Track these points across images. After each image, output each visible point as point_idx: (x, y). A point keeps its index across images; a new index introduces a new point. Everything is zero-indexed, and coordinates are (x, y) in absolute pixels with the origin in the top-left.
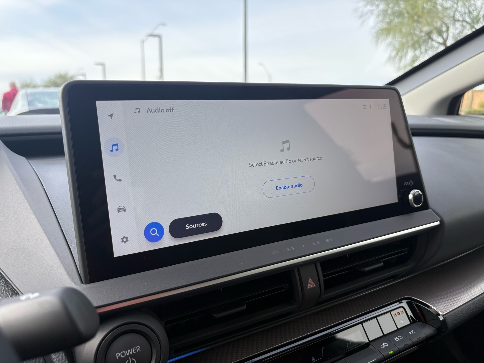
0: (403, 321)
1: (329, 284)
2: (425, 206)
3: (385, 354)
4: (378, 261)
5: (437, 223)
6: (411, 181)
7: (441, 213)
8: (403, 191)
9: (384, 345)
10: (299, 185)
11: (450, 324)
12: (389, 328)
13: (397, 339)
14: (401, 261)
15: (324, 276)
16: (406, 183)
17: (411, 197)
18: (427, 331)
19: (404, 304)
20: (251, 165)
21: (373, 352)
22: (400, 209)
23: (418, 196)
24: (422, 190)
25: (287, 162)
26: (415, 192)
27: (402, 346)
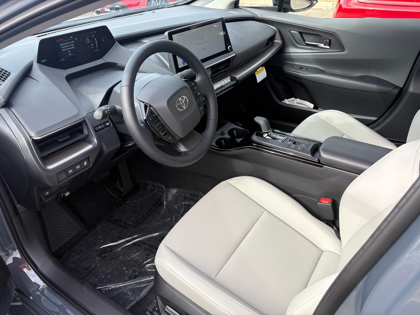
0: (229, 81)
1: (213, 73)
2: (232, 50)
3: (227, 87)
4: (222, 66)
5: (235, 54)
6: (228, 44)
7: (235, 52)
8: (226, 47)
9: (226, 86)
10: (206, 48)
11: (239, 80)
12: (224, 84)
13: (228, 84)
14: (227, 66)
15: (212, 71)
16: (227, 44)
17: (229, 48)
18: (234, 82)
19: (229, 77)
20: (197, 45)
21: (224, 87)
22: (226, 51)
23: (230, 48)
24: (231, 46)
25: (203, 43)
26: (229, 46)
27: (230, 85)
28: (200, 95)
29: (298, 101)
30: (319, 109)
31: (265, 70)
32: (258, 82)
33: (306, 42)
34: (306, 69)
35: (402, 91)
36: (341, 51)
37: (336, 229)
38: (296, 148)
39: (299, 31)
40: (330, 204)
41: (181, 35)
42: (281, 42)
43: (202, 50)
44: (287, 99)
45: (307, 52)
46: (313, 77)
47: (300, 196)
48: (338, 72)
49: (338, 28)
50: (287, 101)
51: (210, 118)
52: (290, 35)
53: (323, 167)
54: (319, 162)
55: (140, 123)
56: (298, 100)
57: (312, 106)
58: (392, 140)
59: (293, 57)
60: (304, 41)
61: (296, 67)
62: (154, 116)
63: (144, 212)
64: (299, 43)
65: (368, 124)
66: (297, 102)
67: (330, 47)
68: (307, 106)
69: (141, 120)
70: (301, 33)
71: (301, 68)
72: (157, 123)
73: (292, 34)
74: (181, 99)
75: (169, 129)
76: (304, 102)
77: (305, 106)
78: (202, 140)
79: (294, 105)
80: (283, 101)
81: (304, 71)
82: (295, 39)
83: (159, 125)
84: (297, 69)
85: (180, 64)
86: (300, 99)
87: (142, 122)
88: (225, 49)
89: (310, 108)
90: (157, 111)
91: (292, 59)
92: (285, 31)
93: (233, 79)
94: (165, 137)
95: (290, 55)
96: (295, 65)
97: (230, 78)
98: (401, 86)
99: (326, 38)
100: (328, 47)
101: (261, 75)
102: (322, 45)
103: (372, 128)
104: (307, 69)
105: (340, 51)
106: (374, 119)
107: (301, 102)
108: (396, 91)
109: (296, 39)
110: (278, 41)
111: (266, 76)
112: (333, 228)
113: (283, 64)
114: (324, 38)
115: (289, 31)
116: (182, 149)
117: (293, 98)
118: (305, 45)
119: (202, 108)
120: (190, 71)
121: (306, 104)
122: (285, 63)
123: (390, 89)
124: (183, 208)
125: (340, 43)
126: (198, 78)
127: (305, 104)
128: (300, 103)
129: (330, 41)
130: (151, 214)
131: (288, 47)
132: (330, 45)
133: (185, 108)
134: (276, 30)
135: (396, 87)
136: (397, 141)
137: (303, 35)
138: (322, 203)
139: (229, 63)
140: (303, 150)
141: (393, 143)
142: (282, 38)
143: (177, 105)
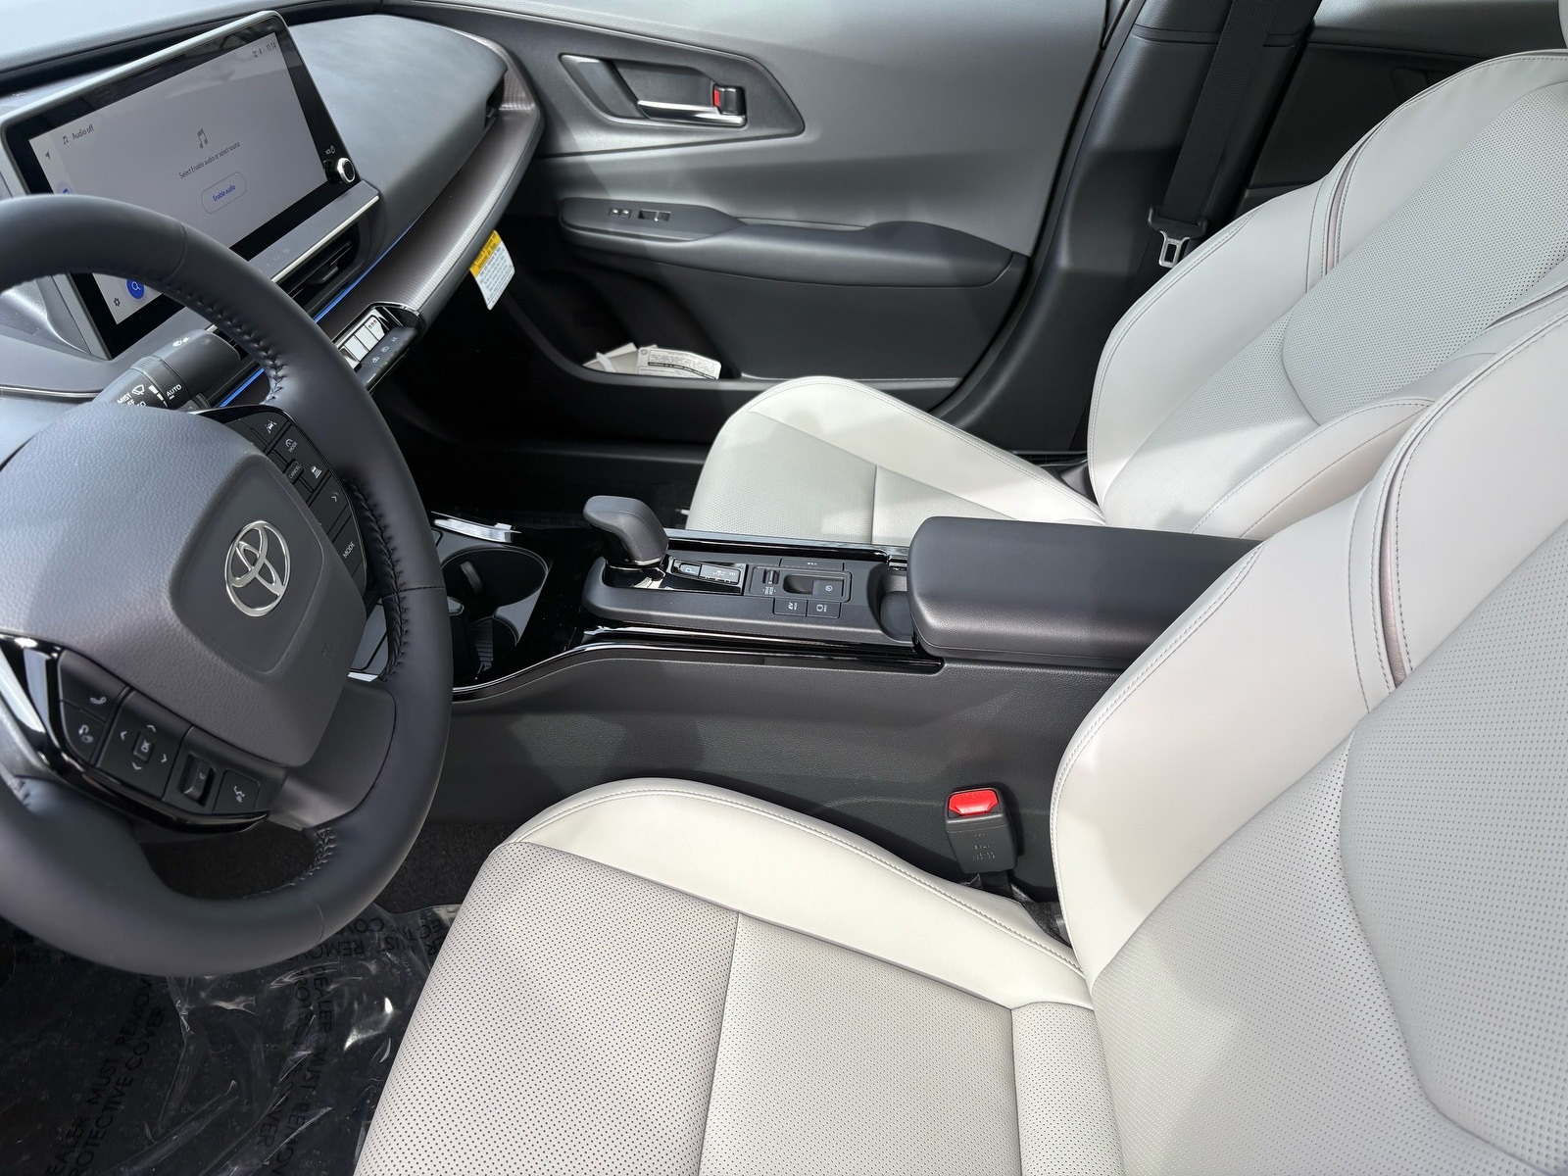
0: (380, 331)
2: (358, 179)
3: (381, 366)
4: (331, 266)
5: (377, 198)
6: (332, 148)
7: (376, 185)
8: (328, 166)
9: (375, 360)
10: (232, 188)
11: (426, 318)
13: (384, 350)
16: (328, 152)
17: (341, 170)
18: (408, 334)
19: (374, 312)
20: (183, 176)
21: (369, 370)
22: (334, 188)
23: (348, 167)
24: (348, 157)
25: (211, 160)
26: (342, 161)
27: (392, 355)
28: (322, 477)
29: (654, 356)
30: (743, 375)
31: (502, 245)
32: (490, 306)
33: (641, 102)
34: (666, 217)
35: (1032, 270)
36: (793, 130)
37: (1023, 896)
38: (807, 612)
39: (603, 55)
40: (1000, 816)
41: (81, 133)
42: (533, 105)
43: (215, 198)
44: (604, 351)
45: (656, 144)
46: (702, 252)
47: (855, 800)
48: (788, 216)
49: (766, 40)
50: (605, 363)
51: (400, 581)
52: (565, 72)
53: (939, 668)
54: (919, 651)
55: (12, 782)
56: (653, 352)
57: (713, 368)
58: (1033, 456)
59: (597, 171)
60: (634, 99)
61: (620, 212)
62: (102, 701)
63: (79, 1097)
64: (613, 110)
65: (930, 404)
66: (652, 359)
67: (746, 120)
68: (693, 371)
69: (18, 758)
70: (611, 64)
71: (643, 214)
72: (134, 742)
73: (571, 69)
74: (244, 544)
75: (218, 748)
76: (681, 357)
77: (686, 372)
78: (399, 721)
79: (641, 373)
80: (589, 364)
81: (656, 226)
82: (590, 88)
83: (152, 748)
84: (627, 221)
85: (117, 302)
86: (661, 345)
87: (29, 774)
88: (322, 179)
89: (708, 379)
90: (112, 666)
91: (592, 182)
92: (541, 57)
93: (394, 320)
94: (207, 809)
95: (584, 165)
96: (609, 205)
97: (379, 315)
98: (1027, 251)
99: (721, 82)
100: (738, 120)
101: (495, 275)
102: (712, 114)
103: (951, 419)
104: (669, 216)
105: (785, 131)
106: (950, 383)
107: (665, 358)
108: (1016, 272)
109: (598, 92)
110: (519, 105)
111: (512, 272)
112: (1010, 895)
113: (559, 205)
114: (712, 84)
115: (560, 56)
116: (314, 811)
117: (630, 347)
118: (638, 115)
119: (352, 545)
120: (208, 341)
121: (689, 361)
122: (567, 199)
123: (995, 266)
124: (296, 1003)
125: (780, 99)
126: (284, 383)
127: (682, 363)
128: (662, 361)
129: (741, 91)
130: (122, 1094)
131: (565, 128)
132: (742, 110)
133: (278, 589)
134: (501, 55)
135: (1012, 256)
136: (1049, 456)
137: (621, 71)
138: (961, 816)
139: (355, 246)
140: (840, 614)
141: (1037, 468)
142: (536, 94)
143: (236, 590)
